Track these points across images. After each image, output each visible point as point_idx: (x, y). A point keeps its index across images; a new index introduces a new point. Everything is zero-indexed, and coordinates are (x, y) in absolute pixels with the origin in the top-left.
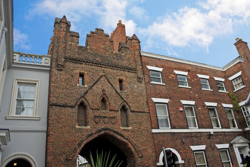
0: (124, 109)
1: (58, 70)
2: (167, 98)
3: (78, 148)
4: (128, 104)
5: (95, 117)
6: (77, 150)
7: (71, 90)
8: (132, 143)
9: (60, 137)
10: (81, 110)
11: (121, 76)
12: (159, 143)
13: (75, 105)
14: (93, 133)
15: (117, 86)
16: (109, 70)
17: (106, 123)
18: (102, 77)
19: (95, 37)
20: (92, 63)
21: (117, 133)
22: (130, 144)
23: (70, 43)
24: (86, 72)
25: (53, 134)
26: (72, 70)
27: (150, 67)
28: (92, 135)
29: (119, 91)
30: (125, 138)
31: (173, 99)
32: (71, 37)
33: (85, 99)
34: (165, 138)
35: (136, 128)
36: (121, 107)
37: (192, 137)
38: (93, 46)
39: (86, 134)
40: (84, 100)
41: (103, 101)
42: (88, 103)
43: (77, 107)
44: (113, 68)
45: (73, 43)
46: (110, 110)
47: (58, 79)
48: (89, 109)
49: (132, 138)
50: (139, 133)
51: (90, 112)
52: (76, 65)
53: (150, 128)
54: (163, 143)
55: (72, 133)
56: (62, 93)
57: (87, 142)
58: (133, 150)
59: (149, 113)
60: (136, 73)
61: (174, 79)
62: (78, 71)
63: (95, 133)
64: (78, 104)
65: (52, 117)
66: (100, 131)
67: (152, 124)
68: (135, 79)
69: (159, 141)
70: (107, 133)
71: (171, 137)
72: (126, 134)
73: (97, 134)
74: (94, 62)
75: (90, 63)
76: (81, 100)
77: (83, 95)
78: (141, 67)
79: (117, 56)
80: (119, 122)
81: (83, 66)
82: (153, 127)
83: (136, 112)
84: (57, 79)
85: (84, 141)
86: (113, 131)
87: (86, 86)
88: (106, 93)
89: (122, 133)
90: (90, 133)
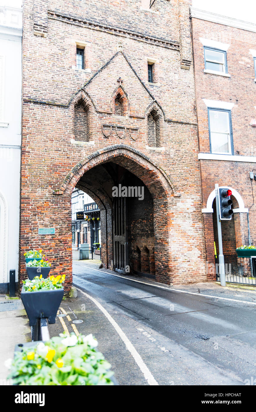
0: (154, 116)
1: (36, 35)
2: (230, 100)
3: (73, 176)
4: (161, 108)
5: (104, 126)
6: (72, 180)
7: (61, 75)
8: (164, 174)
9: (42, 158)
10: (81, 114)
11: (151, 56)
12: (208, 177)
13: (70, 104)
14: (100, 153)
15: (144, 74)
16: (130, 43)
17: (122, 138)
18: (117, 54)
20: (101, 27)
21: (140, 156)
22: (160, 175)
24: (89, 45)
25: (31, 152)
26: (63, 38)
27: (205, 42)
28: (97, 156)
29: (146, 82)
30: (153, 165)
31: (241, 104)
33: (87, 94)
34: (220, 170)
35: (172, 150)
36: (148, 112)
39: (87, 154)
40: (85, 96)
41: (119, 99)
42: (92, 102)
43: (72, 107)
44: (138, 39)
46: (131, 117)
47: (37, 54)
48: (94, 112)
49: (165, 166)
50: (176, 158)
51: (94, 117)
52: (70, 29)
53: (196, 150)
54: (216, 178)
55: (64, 151)
56: (45, 80)
57: (88, 167)
58: (165, 185)
59: (196, 125)
60: (179, 51)
61: (248, 65)
62: (73, 41)
63: (102, 154)
64: (75, 101)
65: (29, 123)
66: (111, 151)
67: (201, 145)
68: (177, 63)
69: (210, 174)
70: (123, 154)
71: (231, 169)
72: (154, 159)
73: (106, 154)
74: (103, 25)
75: (97, 26)
76: (79, 95)
77: (83, 86)
78: (189, 40)
79: (146, 15)
80: (145, 137)
81: (84, 31)
82: (201, 149)
83: (174, 122)
84: (35, 53)
85: (83, 165)
86: (133, 152)
87: (89, 70)
88: (125, 86)
89: (149, 156)
90: (95, 153)
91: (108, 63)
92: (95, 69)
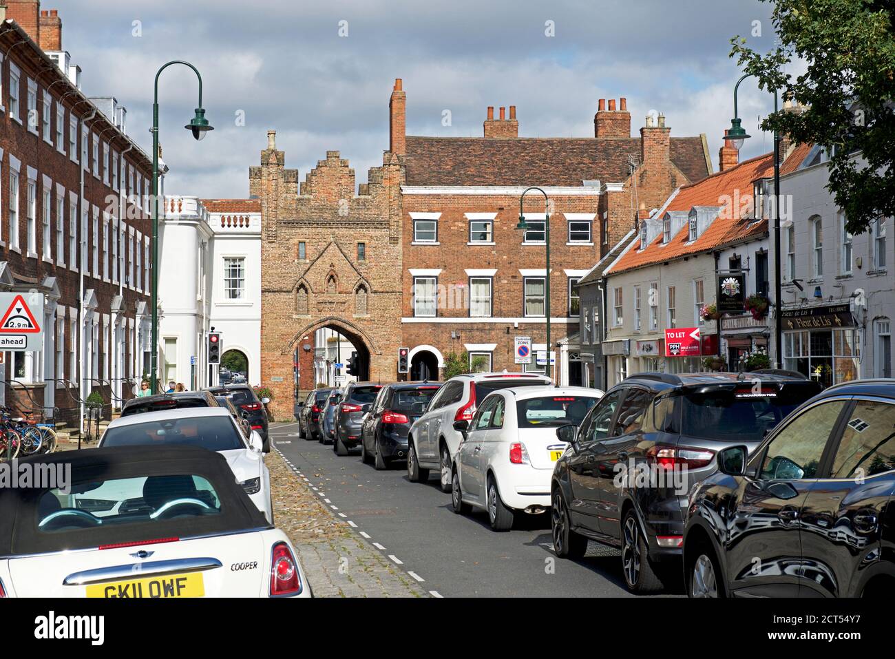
0: (363, 288)
1: (269, 242)
2: (438, 267)
3: (294, 342)
4: (367, 282)
5: (319, 303)
7: (286, 269)
8: (367, 336)
11: (361, 238)
13: (293, 289)
15: (353, 256)
16: (343, 231)
17: (332, 311)
18: (330, 244)
19: (323, 175)
20: (318, 224)
21: (347, 324)
22: (364, 337)
23: (284, 195)
24: (308, 241)
25: (267, 326)
26: (288, 240)
27: (414, 215)
28: (313, 326)
29: (355, 262)
30: (358, 330)
31: (450, 269)
32: (285, 184)
33: (305, 280)
34: (422, 331)
35: (376, 316)
36: (356, 287)
37: (471, 330)
38: (320, 193)
39: (305, 325)
40: (304, 281)
42: (309, 285)
44: (350, 227)
45: (288, 195)
46: (339, 293)
47: (271, 256)
48: (311, 292)
49: (369, 330)
50: (381, 323)
51: (312, 295)
52: (294, 231)
53: (399, 315)
54: (417, 338)
55: (288, 324)
56: (276, 274)
57: (306, 334)
59: (402, 292)
60: (388, 228)
61: (462, 230)
62: (296, 241)
63: (316, 324)
64: (297, 286)
66: (323, 321)
67: (404, 311)
68: (387, 239)
69: (411, 335)
70: (333, 323)
71: (433, 330)
72: (360, 326)
73: (320, 324)
74: (320, 222)
75: (314, 224)
76: (300, 281)
77: (302, 274)
79: (358, 203)
80: (352, 308)
81: (304, 230)
82: (405, 314)
83: (380, 292)
84: (269, 255)
86: (341, 321)
87: (308, 261)
88: (336, 268)
89: (355, 323)
90: (311, 324)
91: (322, 254)
92: (312, 259)
